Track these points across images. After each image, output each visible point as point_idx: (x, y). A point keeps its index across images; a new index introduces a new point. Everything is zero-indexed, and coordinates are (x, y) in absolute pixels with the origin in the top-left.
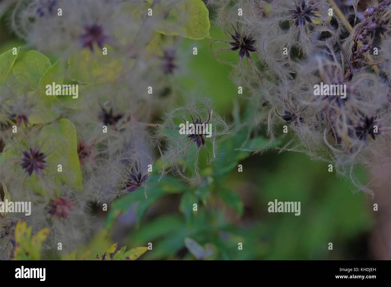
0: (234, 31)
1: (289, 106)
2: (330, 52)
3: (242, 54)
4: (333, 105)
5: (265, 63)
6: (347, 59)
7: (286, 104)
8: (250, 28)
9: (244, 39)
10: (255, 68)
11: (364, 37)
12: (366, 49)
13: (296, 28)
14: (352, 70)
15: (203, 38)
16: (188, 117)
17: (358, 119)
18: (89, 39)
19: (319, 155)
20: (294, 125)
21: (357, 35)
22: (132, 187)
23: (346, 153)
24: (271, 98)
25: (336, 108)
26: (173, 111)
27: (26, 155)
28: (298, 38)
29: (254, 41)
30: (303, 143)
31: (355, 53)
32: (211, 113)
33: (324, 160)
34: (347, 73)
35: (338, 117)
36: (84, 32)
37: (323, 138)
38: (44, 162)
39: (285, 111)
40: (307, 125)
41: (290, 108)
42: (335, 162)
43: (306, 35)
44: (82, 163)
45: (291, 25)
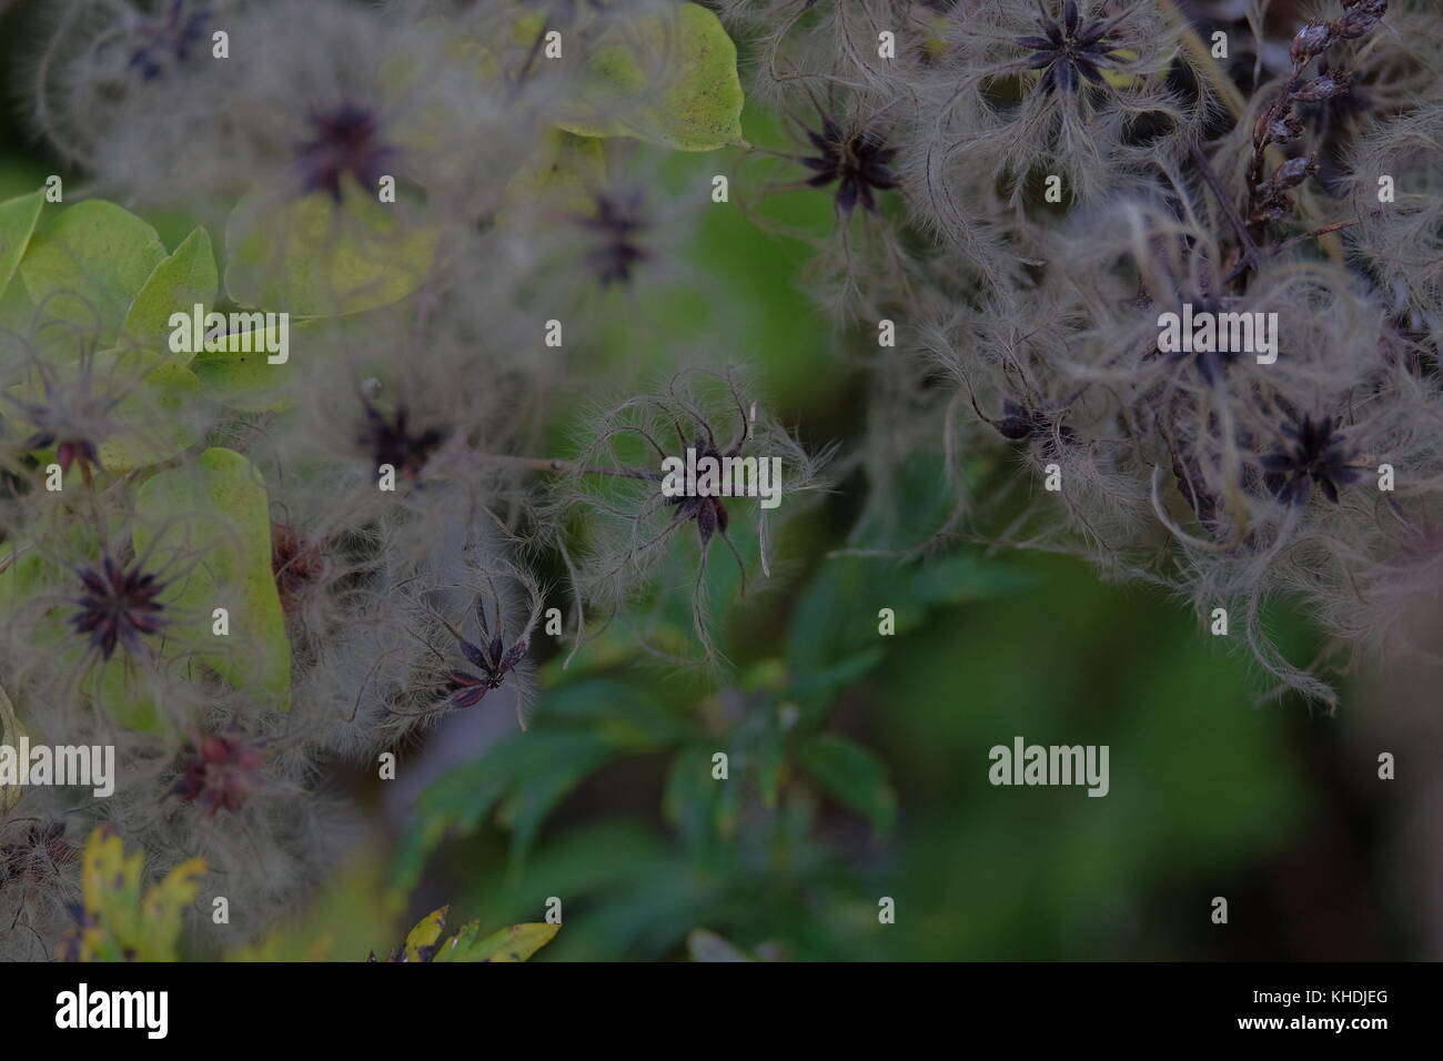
0: (819, 118)
1: (1022, 386)
2: (1170, 187)
3: (846, 199)
4: (1184, 377)
5: (933, 232)
6: (1229, 212)
7: (1009, 380)
8: (878, 104)
9: (857, 143)
10: (895, 250)
11: (1291, 132)
12: (1297, 173)
13: (1046, 101)
14: (1249, 251)
15: (720, 146)
16: (668, 430)
17: (1276, 426)
18: (326, 159)
19: (1132, 563)
20: (1039, 452)
21: (1264, 123)
22: (471, 688)
23: (1233, 552)
24: (957, 358)
25: (1196, 388)
26: (611, 408)
27: (92, 583)
28: (1053, 137)
29: (891, 153)
30: (1072, 518)
31: (1259, 187)
32: (749, 416)
33: (1153, 578)
34: (1228, 262)
35: (1202, 420)
36: (307, 134)
37: (1147, 500)
38: (158, 607)
39: (1006, 404)
40: (1090, 455)
41: (1024, 391)
42: (1192, 587)
43: (1082, 128)
44: (289, 607)
45: (1025, 91)
